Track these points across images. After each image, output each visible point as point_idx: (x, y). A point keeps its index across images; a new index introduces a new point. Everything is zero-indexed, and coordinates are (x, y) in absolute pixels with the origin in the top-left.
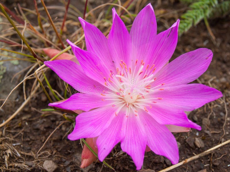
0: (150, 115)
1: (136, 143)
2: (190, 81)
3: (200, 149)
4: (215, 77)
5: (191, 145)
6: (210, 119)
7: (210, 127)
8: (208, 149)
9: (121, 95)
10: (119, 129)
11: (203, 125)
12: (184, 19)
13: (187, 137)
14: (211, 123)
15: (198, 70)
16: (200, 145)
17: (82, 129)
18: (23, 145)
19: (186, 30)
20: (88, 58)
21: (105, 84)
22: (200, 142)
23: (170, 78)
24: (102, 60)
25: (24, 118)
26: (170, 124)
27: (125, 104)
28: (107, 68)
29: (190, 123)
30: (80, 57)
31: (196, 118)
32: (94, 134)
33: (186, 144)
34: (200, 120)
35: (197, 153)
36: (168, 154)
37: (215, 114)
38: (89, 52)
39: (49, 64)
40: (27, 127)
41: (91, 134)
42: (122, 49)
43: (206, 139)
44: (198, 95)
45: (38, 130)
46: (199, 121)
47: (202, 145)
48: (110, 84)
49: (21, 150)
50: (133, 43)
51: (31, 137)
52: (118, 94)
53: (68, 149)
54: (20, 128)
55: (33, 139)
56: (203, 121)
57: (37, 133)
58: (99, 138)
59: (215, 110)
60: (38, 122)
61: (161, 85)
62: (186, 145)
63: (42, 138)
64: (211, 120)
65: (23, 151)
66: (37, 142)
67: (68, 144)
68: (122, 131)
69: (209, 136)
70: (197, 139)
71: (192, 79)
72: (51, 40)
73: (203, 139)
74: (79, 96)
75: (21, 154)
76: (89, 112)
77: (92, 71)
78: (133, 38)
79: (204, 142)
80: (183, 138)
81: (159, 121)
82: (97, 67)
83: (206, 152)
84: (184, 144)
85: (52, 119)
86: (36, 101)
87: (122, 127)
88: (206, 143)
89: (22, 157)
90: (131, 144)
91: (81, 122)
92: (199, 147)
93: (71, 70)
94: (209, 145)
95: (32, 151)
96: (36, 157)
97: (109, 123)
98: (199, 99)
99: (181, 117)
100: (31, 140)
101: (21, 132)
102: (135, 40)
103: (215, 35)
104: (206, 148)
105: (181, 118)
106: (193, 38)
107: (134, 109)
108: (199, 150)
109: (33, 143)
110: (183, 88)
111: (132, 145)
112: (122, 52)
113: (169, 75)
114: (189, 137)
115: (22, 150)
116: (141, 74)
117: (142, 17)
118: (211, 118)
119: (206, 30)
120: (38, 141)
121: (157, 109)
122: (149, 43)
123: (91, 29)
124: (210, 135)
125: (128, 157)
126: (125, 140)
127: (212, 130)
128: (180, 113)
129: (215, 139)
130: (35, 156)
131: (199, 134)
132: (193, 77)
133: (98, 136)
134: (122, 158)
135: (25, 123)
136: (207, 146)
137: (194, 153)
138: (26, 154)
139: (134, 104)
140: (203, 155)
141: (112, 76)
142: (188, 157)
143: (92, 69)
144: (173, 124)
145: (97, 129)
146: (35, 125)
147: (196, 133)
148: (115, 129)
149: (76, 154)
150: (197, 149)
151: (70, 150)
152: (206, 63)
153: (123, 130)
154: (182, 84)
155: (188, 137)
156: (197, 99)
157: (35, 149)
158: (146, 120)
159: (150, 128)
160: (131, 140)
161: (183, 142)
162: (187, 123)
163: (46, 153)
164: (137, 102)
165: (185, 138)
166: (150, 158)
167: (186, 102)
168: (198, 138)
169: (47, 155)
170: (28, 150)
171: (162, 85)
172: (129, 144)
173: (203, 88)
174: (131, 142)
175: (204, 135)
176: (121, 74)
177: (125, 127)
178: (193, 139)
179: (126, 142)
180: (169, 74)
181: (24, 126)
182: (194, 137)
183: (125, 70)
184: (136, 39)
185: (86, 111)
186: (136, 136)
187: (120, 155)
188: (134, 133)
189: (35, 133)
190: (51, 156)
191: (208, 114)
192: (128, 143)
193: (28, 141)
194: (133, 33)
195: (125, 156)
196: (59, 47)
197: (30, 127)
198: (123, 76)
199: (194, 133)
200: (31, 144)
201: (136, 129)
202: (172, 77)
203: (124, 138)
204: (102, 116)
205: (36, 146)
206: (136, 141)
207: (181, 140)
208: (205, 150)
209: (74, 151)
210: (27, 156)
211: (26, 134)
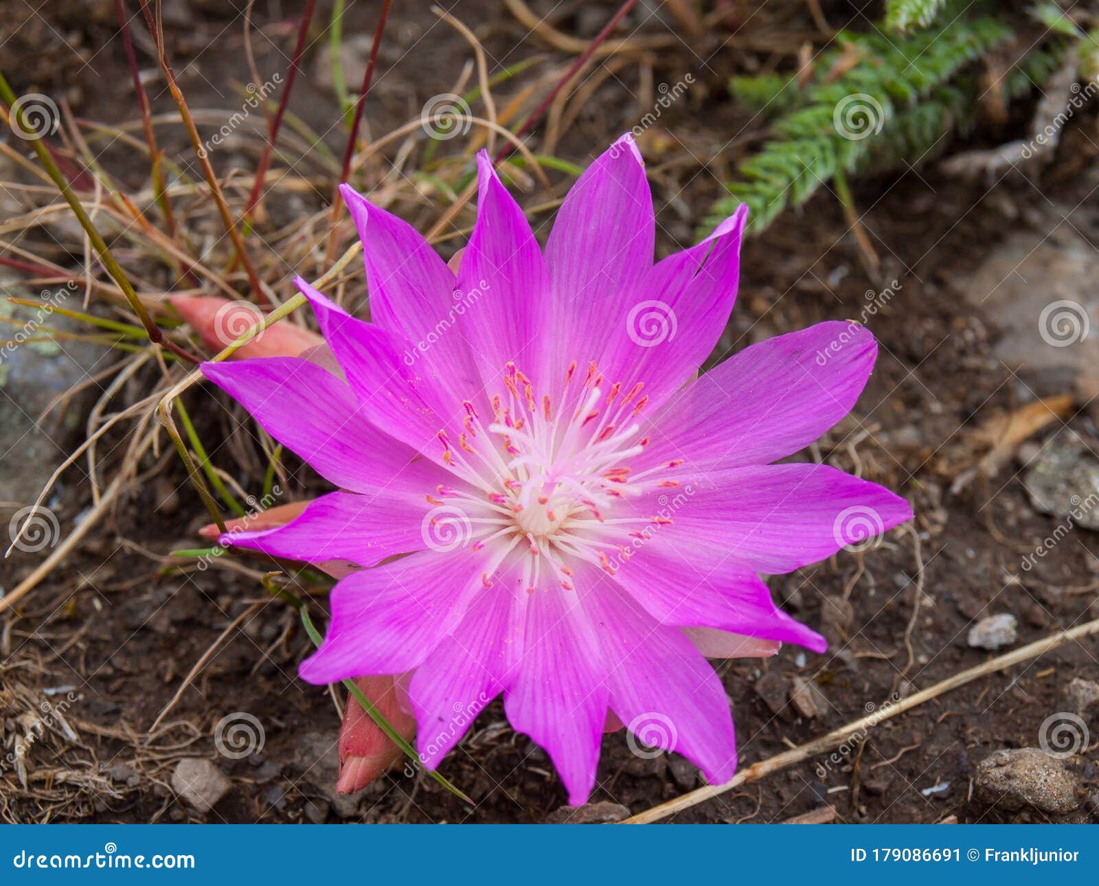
0: (621, 587)
1: (563, 698)
2: (781, 452)
3: (813, 722)
4: (876, 427)
5: (773, 707)
6: (852, 598)
7: (851, 632)
8: (843, 723)
9: (506, 504)
10: (495, 640)
11: (827, 624)
12: (750, 180)
13: (758, 673)
14: (856, 617)
15: (816, 409)
16: (811, 706)
17: (353, 639)
18: (85, 694)
19: (760, 225)
20: (378, 350)
21: (446, 458)
22: (812, 694)
23: (700, 438)
24: (430, 361)
25: (85, 580)
26: (701, 624)
27: (517, 539)
28: (448, 390)
29: (783, 622)
30: (345, 348)
31: (795, 596)
32: (398, 660)
33: (753, 700)
34: (813, 603)
35: (801, 740)
36: (693, 743)
37: (876, 579)
38: (381, 327)
39: (220, 372)
40: (99, 620)
41: (388, 659)
42: (510, 315)
43: (836, 680)
44: (811, 510)
45: (146, 630)
46: (809, 608)
47: (820, 706)
48: (463, 461)
49: (79, 715)
50: (554, 291)
51: (118, 661)
52: (496, 499)
53: (273, 714)
54: (73, 621)
55: (126, 668)
56: (825, 608)
57: (143, 646)
58: (418, 676)
59: (872, 563)
60: (146, 597)
61: (665, 465)
62: (753, 705)
63: (162, 664)
64: (857, 604)
65: (87, 720)
66: (140, 681)
67: (270, 694)
68: (510, 650)
69: (848, 672)
70: (799, 682)
71: (791, 443)
72: (196, 252)
73: (824, 684)
74: (337, 505)
75: (81, 732)
76: (376, 571)
77: (392, 404)
78: (555, 271)
79: (830, 697)
80: (745, 677)
81: (657, 608)
82: (411, 385)
83: (834, 734)
84: (745, 700)
85: (201, 586)
86: (132, 511)
87: (510, 632)
88: (837, 699)
89: (84, 742)
90: (544, 702)
91: (348, 609)
92: (808, 713)
93: (307, 401)
94: (847, 706)
95: (125, 718)
96: (141, 744)
97: (456, 616)
98: (819, 524)
99: (746, 597)
100: (118, 672)
101: (75, 639)
102: (564, 279)
103: (875, 244)
104: (835, 720)
105: (746, 601)
106: (787, 253)
107: (556, 563)
108: (807, 729)
109: (125, 684)
110: (753, 478)
111: (549, 704)
112: (512, 325)
113: (697, 426)
114: (768, 675)
115: (84, 712)
116: (590, 422)
117: (596, 190)
118: (858, 596)
119: (838, 220)
120: (148, 677)
121: (649, 562)
122: (621, 295)
123: (389, 234)
124: (853, 666)
125: (518, 751)
126: (521, 682)
127: (861, 647)
128: (742, 583)
129: (875, 685)
130: (136, 742)
131: (808, 662)
132: (797, 436)
133: (417, 668)
134: (494, 752)
135: (90, 600)
136: (840, 710)
137: (786, 740)
138: (101, 731)
139: (557, 539)
140: (822, 750)
141: (473, 427)
142: (763, 753)
143: (390, 394)
144: (715, 627)
145: (413, 641)
146: (130, 612)
147: (794, 656)
148: (480, 638)
149: (308, 735)
150: (800, 721)
151: (280, 718)
152: (849, 383)
153: (513, 643)
154: (752, 463)
155: (763, 673)
156: (812, 524)
157: (133, 710)
158: (601, 603)
159: (621, 638)
160: (544, 686)
161: (743, 693)
162: (770, 622)
163: (183, 729)
164: (567, 531)
165: (750, 678)
166: (608, 754)
167: (765, 536)
168: (805, 678)
169: (188, 737)
170: (107, 714)
171: (672, 465)
172: (539, 699)
173: (836, 484)
174: (544, 694)
175: (830, 667)
176: (508, 423)
177: (522, 632)
178: (784, 679)
179: (524, 692)
180: (697, 420)
181: (86, 615)
182: (789, 674)
183: (526, 406)
184: (568, 276)
185: (366, 564)
186: (566, 668)
187: (486, 740)
188: (555, 656)
189: (132, 646)
190: (203, 739)
191: (845, 579)
192: (534, 699)
193: (104, 679)
194: (556, 251)
195: (506, 745)
196: (234, 284)
197: (111, 617)
198: (518, 428)
199: (789, 657)
200: (117, 692)
201: (566, 639)
202: (709, 434)
203: (518, 677)
204: (427, 589)
205: (138, 698)
206: (566, 689)
207: (737, 686)
208: (830, 729)
209: (296, 722)
210: (105, 739)
211: (96, 650)
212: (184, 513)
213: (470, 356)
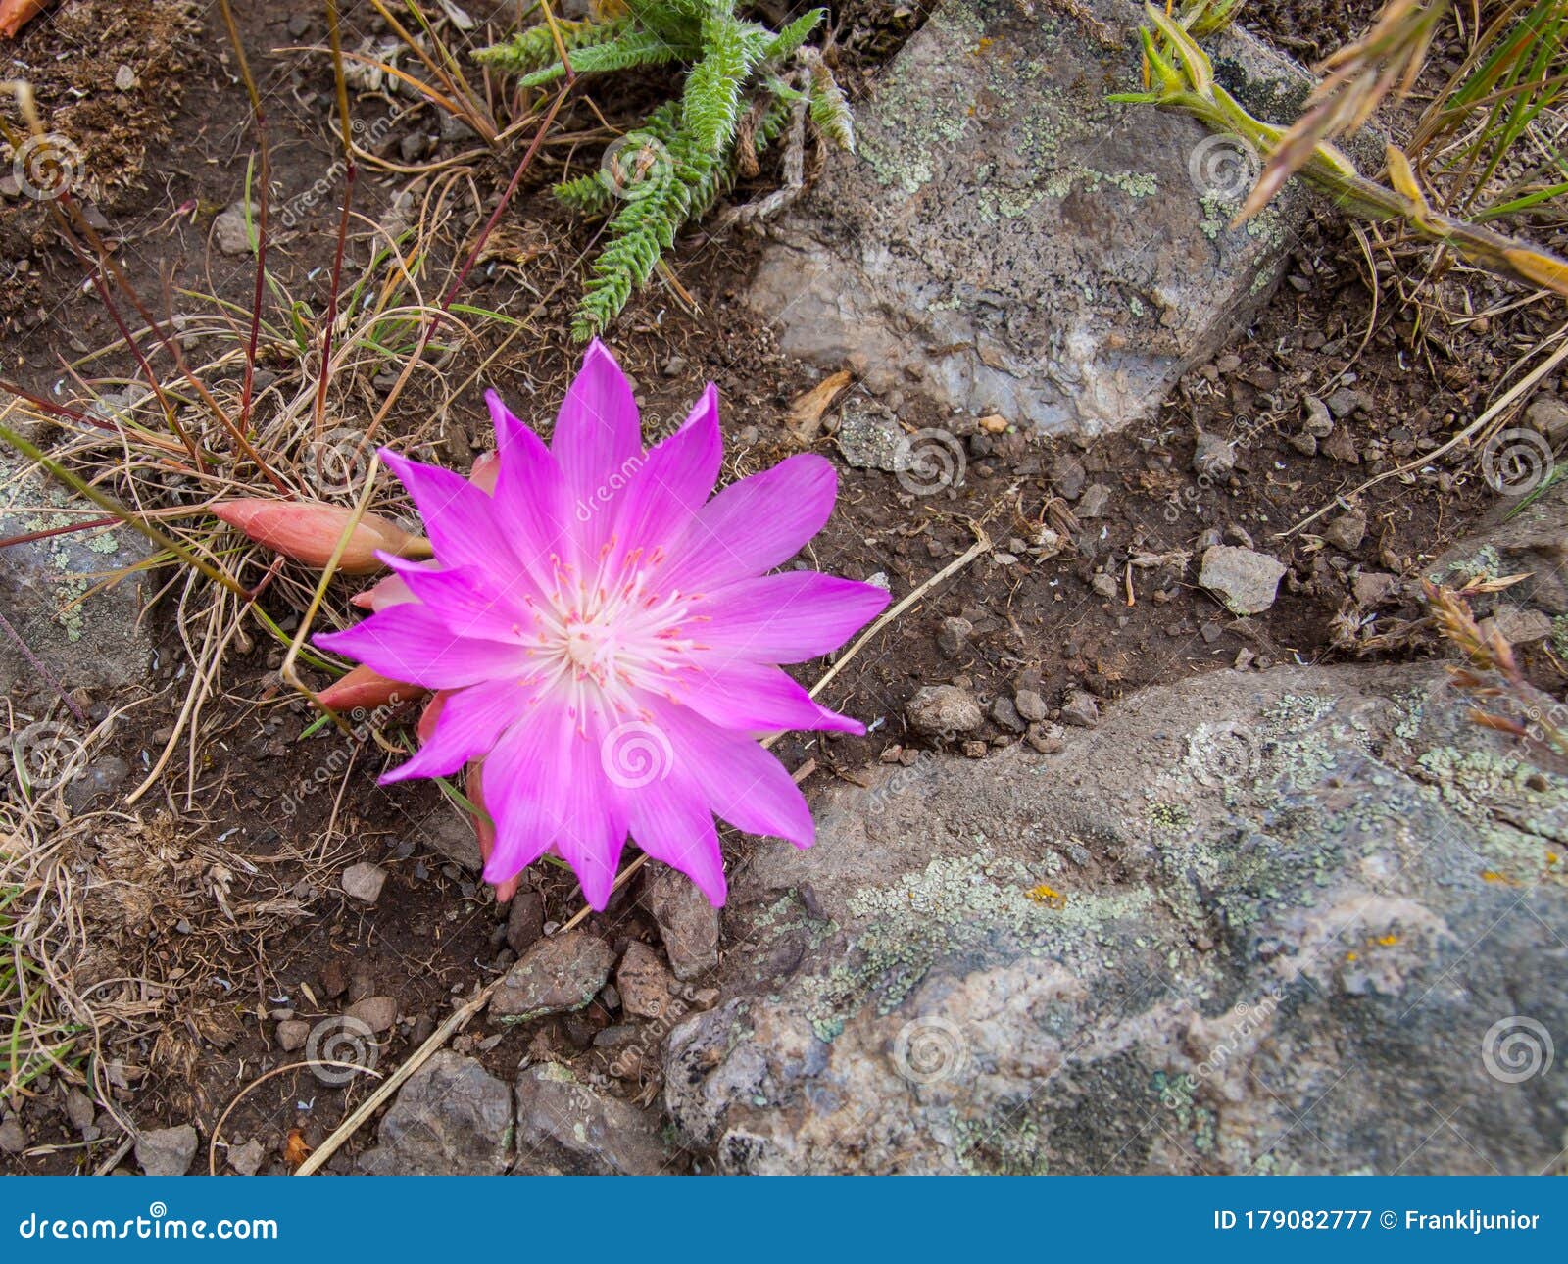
2: (771, 564)
18: (247, 830)
25: (207, 729)
45: (269, 757)
54: (214, 770)
75: (257, 864)
89: (263, 872)
95: (285, 842)
96: (306, 858)
101: (222, 786)
110: (753, 589)
115: (252, 844)
130: (301, 858)
135: (218, 745)
138: (272, 859)
154: (748, 577)
169: (337, 841)
173: (824, 584)
212: (259, 649)
213: (510, 549)
